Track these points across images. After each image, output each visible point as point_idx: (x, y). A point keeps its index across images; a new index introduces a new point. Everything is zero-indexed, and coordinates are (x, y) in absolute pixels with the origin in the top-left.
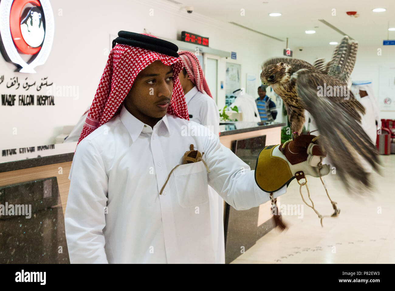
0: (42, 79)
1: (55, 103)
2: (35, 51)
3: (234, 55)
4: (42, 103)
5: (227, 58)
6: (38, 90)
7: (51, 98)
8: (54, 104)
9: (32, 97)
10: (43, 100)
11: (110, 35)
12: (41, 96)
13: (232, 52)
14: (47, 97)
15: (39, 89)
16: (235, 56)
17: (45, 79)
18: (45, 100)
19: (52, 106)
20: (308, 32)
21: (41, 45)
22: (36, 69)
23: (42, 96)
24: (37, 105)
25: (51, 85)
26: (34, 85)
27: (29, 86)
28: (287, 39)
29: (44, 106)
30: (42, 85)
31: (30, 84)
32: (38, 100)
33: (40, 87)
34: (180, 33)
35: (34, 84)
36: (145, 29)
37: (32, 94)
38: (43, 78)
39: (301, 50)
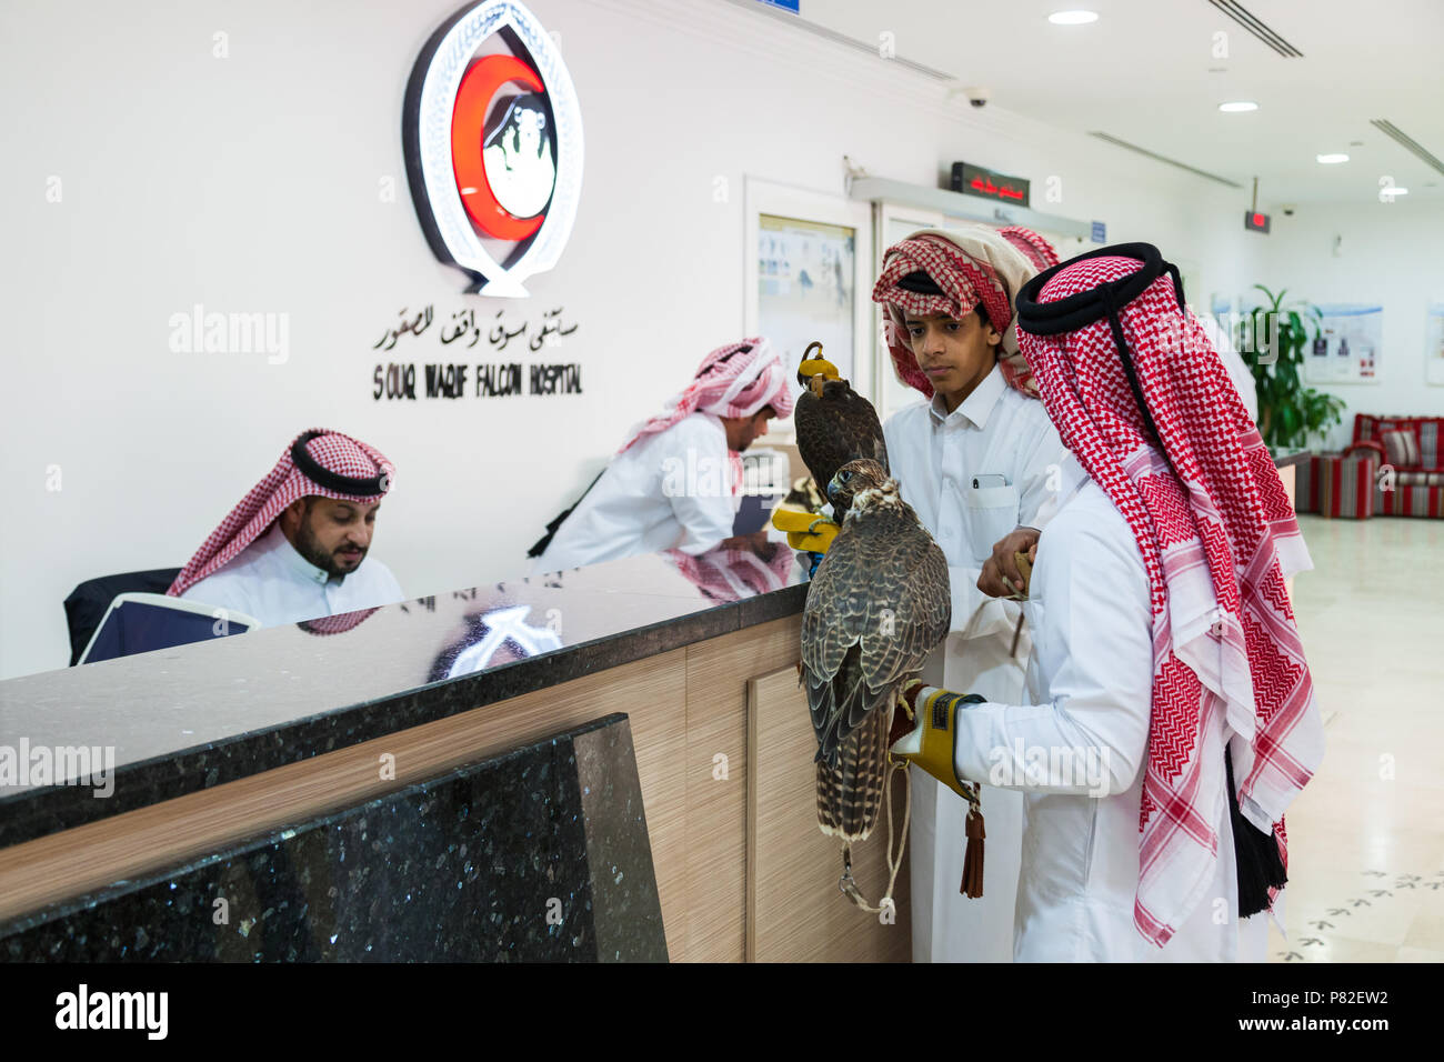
0: (545, 315)
1: (582, 386)
2: (526, 230)
3: (1100, 229)
4: (545, 388)
5: (1080, 240)
6: (533, 349)
7: (571, 370)
8: (579, 391)
9: (515, 370)
10: (549, 379)
11: (745, 178)
12: (542, 366)
13: (1094, 223)
14: (559, 370)
15: (536, 344)
16: (1101, 233)
17: (554, 313)
18: (553, 380)
19: (574, 394)
20: (1323, 159)
21: (545, 212)
22: (532, 283)
23: (546, 366)
24: (532, 393)
25: (572, 331)
26: (521, 334)
27: (508, 336)
28: (1256, 180)
29: (552, 394)
30: (545, 332)
31: (509, 329)
32: (535, 379)
33: (540, 339)
34: (948, 169)
35: (523, 330)
36: (846, 158)
37: (516, 362)
38: (549, 312)
39: (1289, 213)
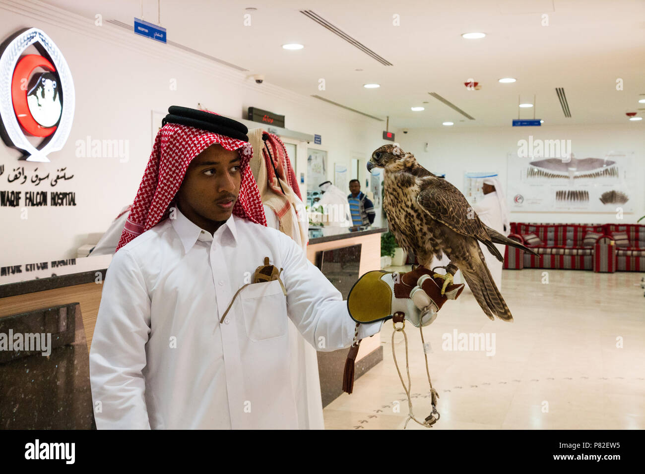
0: (58, 171)
1: (76, 202)
2: (48, 133)
3: (319, 138)
4: (58, 203)
5: (308, 143)
6: (52, 185)
7: (70, 195)
8: (74, 204)
9: (44, 195)
10: (59, 199)
11: (152, 112)
12: (57, 193)
13: (315, 135)
14: (65, 195)
15: (54, 183)
16: (319, 140)
17: (62, 170)
18: (62, 199)
19: (72, 206)
20: (414, 109)
21: (57, 125)
22: (50, 156)
23: (59, 193)
24: (52, 205)
25: (71, 177)
26: (46, 179)
27: (40, 179)
28: (388, 117)
29: (61, 206)
30: (58, 178)
31: (41, 176)
32: (53, 199)
33: (56, 181)
34: (247, 110)
35: (48, 176)
36: (199, 104)
37: (44, 191)
38: (60, 170)
39: (405, 132)
